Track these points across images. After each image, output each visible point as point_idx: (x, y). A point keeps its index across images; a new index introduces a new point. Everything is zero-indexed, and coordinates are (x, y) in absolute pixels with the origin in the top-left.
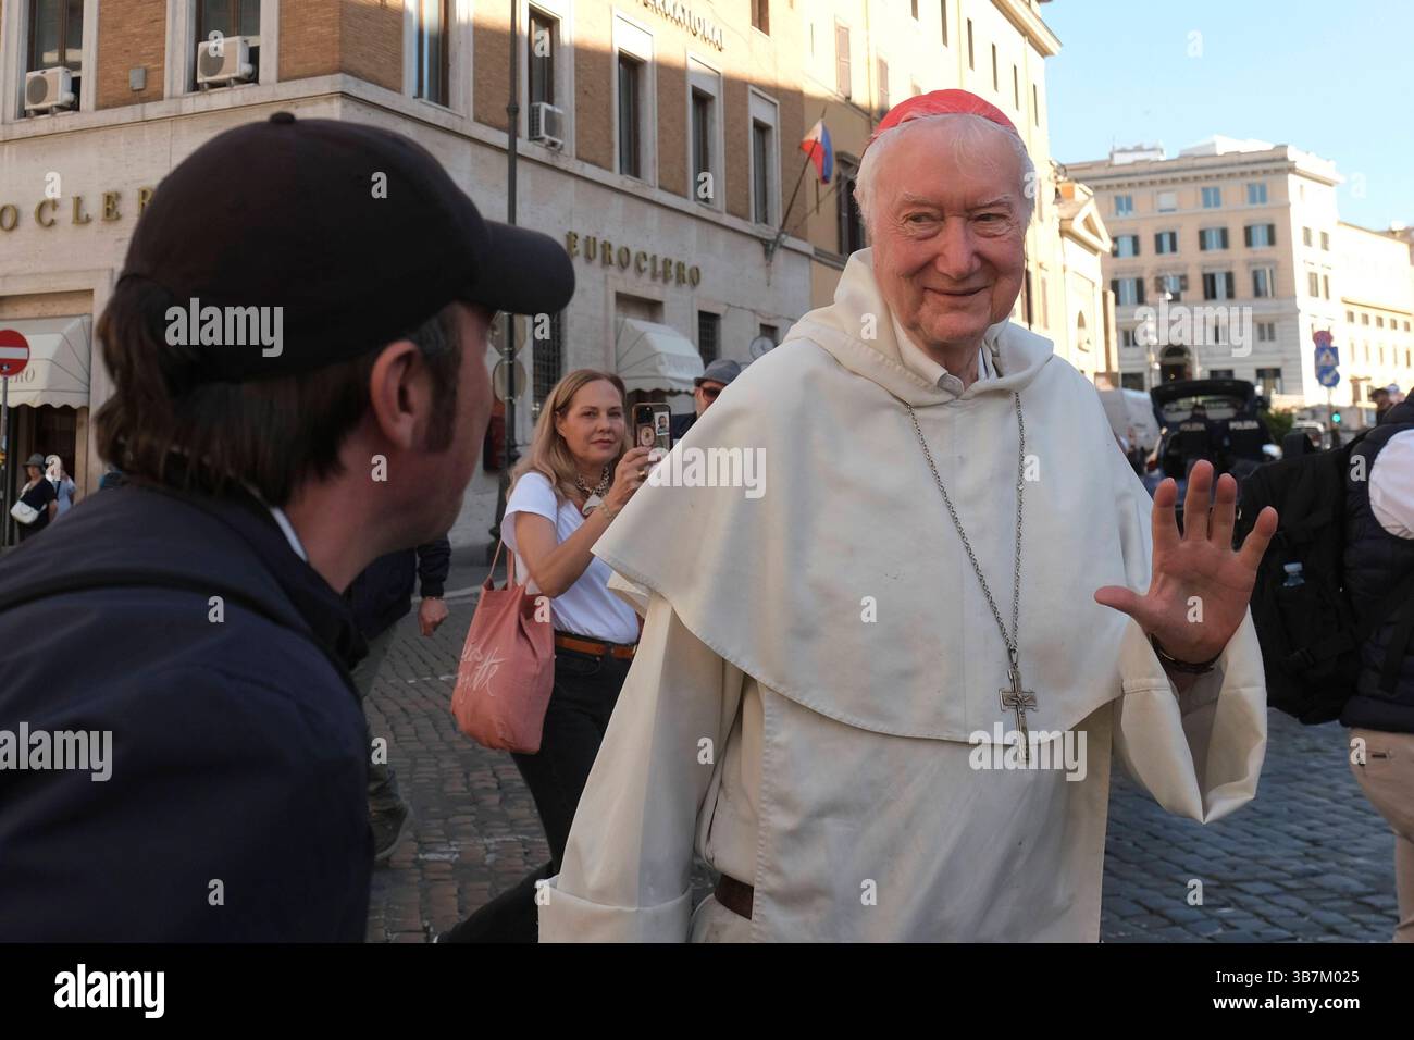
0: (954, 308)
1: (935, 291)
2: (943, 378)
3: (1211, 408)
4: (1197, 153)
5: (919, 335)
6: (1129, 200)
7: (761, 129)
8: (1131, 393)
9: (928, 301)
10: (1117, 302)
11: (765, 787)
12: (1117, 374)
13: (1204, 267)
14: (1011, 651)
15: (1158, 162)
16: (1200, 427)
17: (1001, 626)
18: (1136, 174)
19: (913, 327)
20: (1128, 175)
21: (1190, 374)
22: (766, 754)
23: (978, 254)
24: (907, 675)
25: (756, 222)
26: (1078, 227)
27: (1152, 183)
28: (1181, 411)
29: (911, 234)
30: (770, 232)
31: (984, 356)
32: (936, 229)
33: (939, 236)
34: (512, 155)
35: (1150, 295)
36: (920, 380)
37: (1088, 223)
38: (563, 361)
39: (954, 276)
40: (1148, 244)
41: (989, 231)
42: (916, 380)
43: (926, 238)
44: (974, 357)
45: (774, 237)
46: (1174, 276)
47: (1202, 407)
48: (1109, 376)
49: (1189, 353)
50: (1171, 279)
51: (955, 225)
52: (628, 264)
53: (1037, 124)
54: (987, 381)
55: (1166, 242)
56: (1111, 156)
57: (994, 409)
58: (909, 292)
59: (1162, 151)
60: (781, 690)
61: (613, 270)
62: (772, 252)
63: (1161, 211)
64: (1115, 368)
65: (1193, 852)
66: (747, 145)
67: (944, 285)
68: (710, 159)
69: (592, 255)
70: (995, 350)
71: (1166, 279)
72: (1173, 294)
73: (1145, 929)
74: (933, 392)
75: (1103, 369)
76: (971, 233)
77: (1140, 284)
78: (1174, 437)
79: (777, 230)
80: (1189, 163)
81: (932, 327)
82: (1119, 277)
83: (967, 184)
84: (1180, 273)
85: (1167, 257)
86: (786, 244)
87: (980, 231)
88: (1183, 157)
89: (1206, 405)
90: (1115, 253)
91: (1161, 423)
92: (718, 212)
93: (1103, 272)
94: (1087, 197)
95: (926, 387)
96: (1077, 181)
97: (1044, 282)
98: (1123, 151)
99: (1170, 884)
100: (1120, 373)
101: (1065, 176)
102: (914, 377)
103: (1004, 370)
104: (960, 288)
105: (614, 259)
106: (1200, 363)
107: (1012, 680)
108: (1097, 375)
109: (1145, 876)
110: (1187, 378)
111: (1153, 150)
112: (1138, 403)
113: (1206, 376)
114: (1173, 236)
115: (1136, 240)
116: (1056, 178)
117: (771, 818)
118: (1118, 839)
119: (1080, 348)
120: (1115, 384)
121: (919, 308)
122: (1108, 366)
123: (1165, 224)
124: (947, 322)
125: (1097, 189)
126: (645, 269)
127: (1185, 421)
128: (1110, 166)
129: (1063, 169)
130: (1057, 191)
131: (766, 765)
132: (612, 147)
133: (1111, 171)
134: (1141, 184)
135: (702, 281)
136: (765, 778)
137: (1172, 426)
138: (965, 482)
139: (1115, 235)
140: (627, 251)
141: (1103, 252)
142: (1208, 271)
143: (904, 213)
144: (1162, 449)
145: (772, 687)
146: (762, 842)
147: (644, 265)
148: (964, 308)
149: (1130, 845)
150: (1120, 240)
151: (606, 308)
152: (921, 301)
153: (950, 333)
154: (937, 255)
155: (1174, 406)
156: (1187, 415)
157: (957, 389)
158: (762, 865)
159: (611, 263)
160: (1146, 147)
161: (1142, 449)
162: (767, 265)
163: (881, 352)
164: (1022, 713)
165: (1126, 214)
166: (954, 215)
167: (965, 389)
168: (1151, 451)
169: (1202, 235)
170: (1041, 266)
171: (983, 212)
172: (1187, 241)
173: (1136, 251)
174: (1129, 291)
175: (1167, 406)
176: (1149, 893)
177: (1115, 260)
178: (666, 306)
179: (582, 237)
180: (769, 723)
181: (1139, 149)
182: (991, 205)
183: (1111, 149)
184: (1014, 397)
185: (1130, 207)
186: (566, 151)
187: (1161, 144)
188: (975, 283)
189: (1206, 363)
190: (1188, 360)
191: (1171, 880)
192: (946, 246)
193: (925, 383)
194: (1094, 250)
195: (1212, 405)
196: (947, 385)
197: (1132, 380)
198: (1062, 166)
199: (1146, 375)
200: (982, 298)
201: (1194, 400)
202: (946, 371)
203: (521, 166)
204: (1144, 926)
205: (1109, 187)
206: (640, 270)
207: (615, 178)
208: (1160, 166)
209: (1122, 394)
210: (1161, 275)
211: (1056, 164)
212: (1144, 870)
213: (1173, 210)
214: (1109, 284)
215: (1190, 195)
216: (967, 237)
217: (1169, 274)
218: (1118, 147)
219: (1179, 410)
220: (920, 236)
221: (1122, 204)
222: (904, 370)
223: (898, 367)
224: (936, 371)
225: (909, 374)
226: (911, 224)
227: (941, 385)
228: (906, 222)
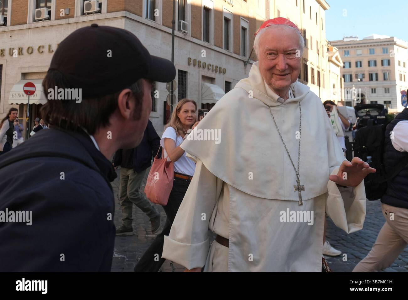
0: (281, 79)
1: (276, 74)
2: (279, 98)
3: (371, 112)
4: (368, 39)
5: (271, 87)
6: (348, 52)
7: (244, 29)
8: (348, 107)
9: (274, 77)
10: (344, 81)
11: (230, 213)
12: (344, 102)
13: (369, 71)
14: (297, 175)
15: (357, 41)
16: (369, 117)
17: (294, 168)
18: (350, 44)
19: (270, 84)
20: (348, 45)
21: (365, 102)
22: (231, 204)
23: (287, 64)
25: (242, 56)
26: (334, 59)
27: (355, 47)
29: (269, 58)
30: (246, 59)
31: (290, 92)
32: (276, 57)
33: (277, 59)
34: (173, 35)
35: (354, 79)
36: (272, 99)
37: (337, 58)
38: (187, 95)
39: (281, 71)
40: (353, 65)
41: (291, 57)
42: (271, 99)
43: (273, 60)
44: (287, 92)
45: (247, 61)
46: (361, 74)
47: (368, 112)
48: (342, 102)
49: (365, 96)
50: (360, 75)
51: (281, 56)
52: (205, 67)
53: (322, 30)
54: (291, 99)
55: (359, 64)
56: (343, 39)
57: (293, 106)
58: (268, 75)
59: (358, 38)
60: (234, 186)
61: (201, 69)
62: (246, 64)
63: (357, 55)
64: (343, 100)
65: (368, 240)
66: (240, 34)
67: (278, 73)
68: (229, 38)
69: (195, 64)
70: (293, 90)
71: (358, 75)
72: (360, 79)
73: (355, 262)
74: (276, 102)
75: (340, 100)
76: (285, 58)
77: (351, 76)
78: (361, 120)
79: (248, 58)
80: (366, 41)
81: (275, 84)
82: (345, 74)
83: (285, 44)
84: (363, 73)
85: (359, 69)
86: (250, 62)
87: (288, 58)
88: (364, 40)
89: (370, 111)
90: (344, 67)
91: (357, 116)
92: (231, 53)
93: (341, 72)
94: (336, 51)
95: (273, 101)
96: (334, 46)
97: (324, 75)
98: (347, 38)
99: (361, 249)
100: (345, 101)
101: (330, 44)
102: (270, 98)
103: (296, 95)
104: (282, 74)
105: (202, 66)
106: (368, 99)
107: (298, 183)
108: (338, 102)
109: (355, 247)
111: (355, 37)
112: (350, 110)
113: (370, 103)
114: (361, 62)
115: (350, 63)
116: (328, 45)
117: (233, 222)
118: (346, 236)
119: (334, 94)
120: (343, 105)
121: (271, 79)
123: (358, 59)
124: (279, 83)
125: (339, 48)
126: (210, 69)
127: (364, 116)
128: (343, 42)
129: (329, 43)
130: (328, 49)
131: (231, 207)
132: (201, 33)
133: (343, 43)
134: (352, 47)
135: (226, 73)
136: (231, 210)
137: (361, 117)
138: (285, 127)
139: (344, 62)
140: (205, 63)
141: (341, 67)
142: (370, 73)
143: (267, 53)
144: (357, 123)
145: (231, 185)
146: (230, 229)
147: (210, 67)
148: (284, 79)
149: (350, 238)
150: (346, 63)
151: (199, 79)
152: (272, 77)
153: (280, 86)
154: (276, 64)
156: (365, 114)
157: (282, 101)
159: (200, 67)
160: (353, 37)
162: (245, 68)
163: (261, 91)
164: (300, 192)
165: (347, 56)
166: (281, 53)
167: (285, 101)
168: (354, 124)
169: (369, 62)
170: (323, 70)
171: (289, 52)
172: (365, 64)
173: (350, 67)
174: (348, 78)
175: (359, 111)
176: (356, 252)
177: (344, 69)
178: (216, 80)
179: (192, 59)
180: (231, 195)
181: (351, 37)
182: (291, 50)
183: (343, 37)
184: (298, 103)
185: (348, 54)
186: (188, 34)
187: (358, 36)
188: (287, 72)
189: (369, 99)
190: (365, 98)
191: (362, 248)
192: (278, 62)
193: (273, 100)
194: (338, 66)
195: (372, 111)
196: (280, 100)
197: (348, 103)
198: (330, 42)
199: (352, 102)
200: (289, 76)
201: (366, 110)
202: (279, 97)
203: (176, 39)
204: (354, 261)
205: (343, 48)
206: (209, 69)
207: (202, 42)
208: (358, 42)
209: (346, 108)
210: (357, 73)
211: (328, 41)
212: (354, 245)
213: (361, 55)
214: (342, 76)
215: (366, 51)
216: (284, 59)
217: (359, 73)
218: (345, 37)
219: (362, 112)
220: (271, 59)
221: (347, 53)
222: (267, 96)
223: (266, 96)
224: (277, 97)
225: (269, 97)
226: (269, 56)
227: (278, 100)
228: (267, 55)
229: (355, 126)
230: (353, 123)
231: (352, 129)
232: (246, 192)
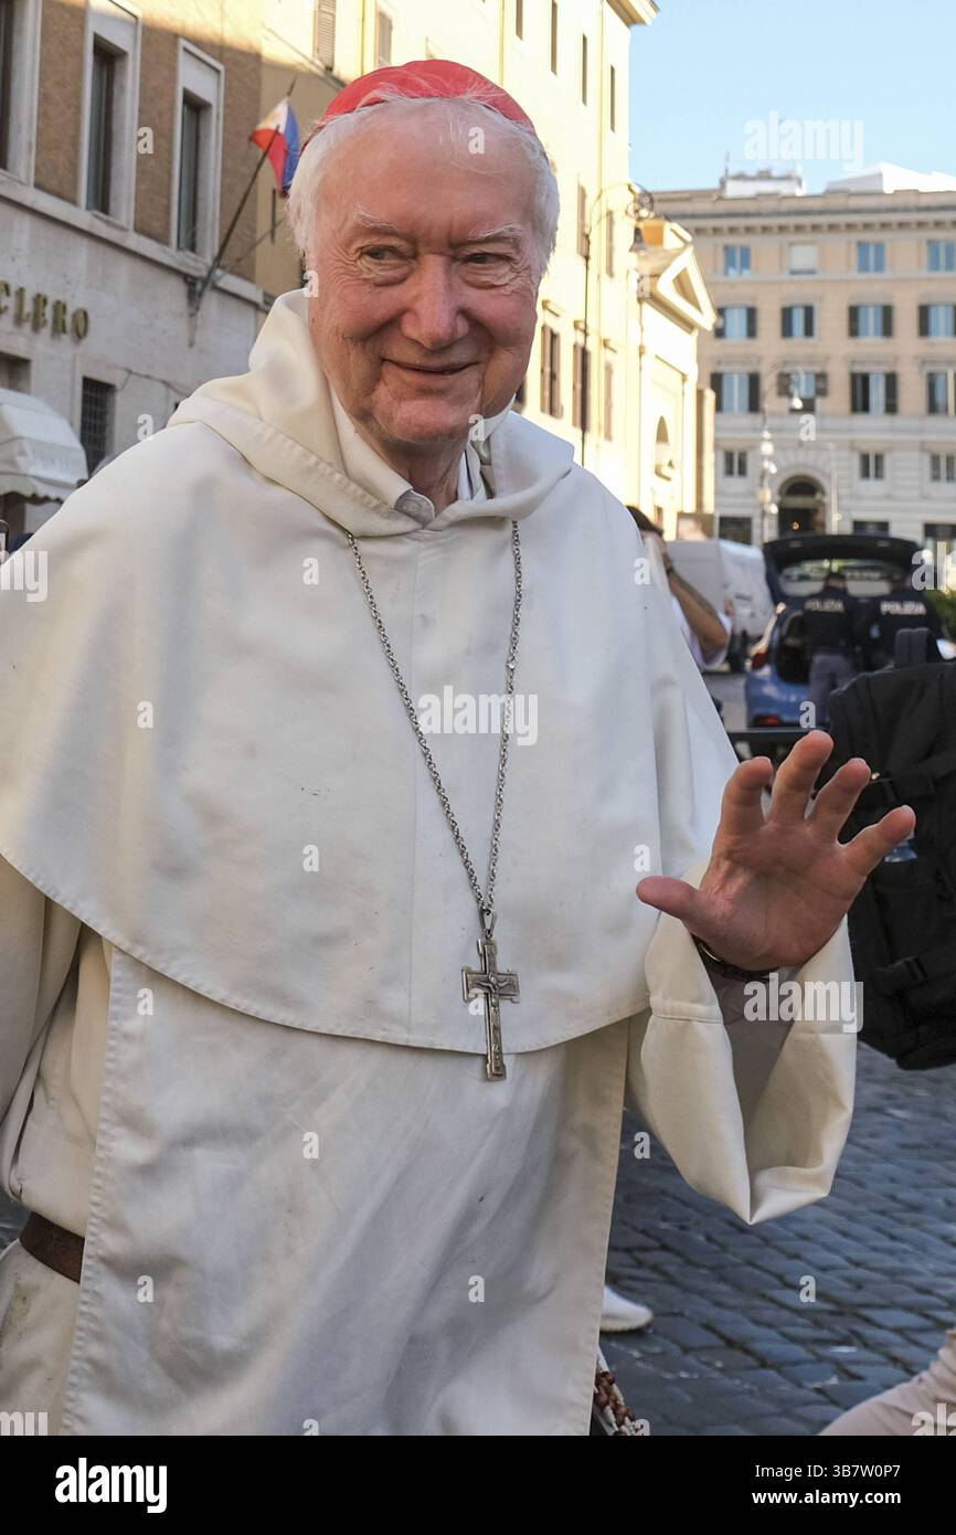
0: (424, 392)
1: (398, 364)
2: (405, 497)
3: (852, 578)
4: (853, 188)
5: (371, 432)
6: (746, 253)
7: (195, 107)
8: (731, 548)
9: (388, 378)
10: (719, 407)
11: (106, 1098)
12: (711, 517)
13: (853, 362)
14: (483, 912)
15: (794, 197)
16: (838, 606)
17: (471, 875)
18: (758, 214)
19: (363, 416)
20: (747, 215)
21: (823, 525)
22: (111, 1049)
23: (464, 313)
24: (325, 940)
25: (179, 248)
26: (666, 288)
27: (782, 229)
28: (808, 579)
29: (366, 276)
30: (198, 264)
31: (466, 468)
32: (405, 270)
33: (409, 281)
35: (771, 401)
36: (369, 496)
37: (682, 284)
39: (428, 345)
40: (769, 323)
41: (484, 279)
42: (363, 497)
43: (388, 284)
44: (454, 463)
45: (204, 273)
46: (807, 373)
47: (839, 576)
48: (701, 519)
49: (823, 493)
50: (803, 377)
51: (433, 269)
53: (613, 128)
54: (471, 503)
55: (799, 320)
56: (723, 183)
58: (359, 365)
59: (799, 182)
60: (138, 953)
62: (200, 295)
63: (793, 272)
64: (709, 507)
65: (797, 1257)
66: (171, 130)
67: (412, 356)
68: (115, 148)
70: (484, 454)
71: (793, 377)
72: (803, 400)
73: (721, 1370)
74: (389, 516)
75: (690, 508)
76: (457, 281)
77: (754, 381)
78: (794, 620)
79: (209, 261)
80: (839, 202)
81: (390, 419)
82: (722, 369)
83: (455, 206)
84: (818, 369)
85: (799, 344)
86: (221, 284)
87: (470, 278)
88: (831, 192)
89: (848, 574)
90: (719, 333)
91: (777, 596)
92: (122, 229)
93: (699, 359)
94: (681, 244)
95: (377, 507)
96: (668, 218)
97: (609, 369)
98: (741, 177)
99: (758, 1302)
100: (717, 515)
101: (651, 209)
102: (360, 492)
103: (498, 485)
104: (436, 362)
106: (840, 509)
107: (483, 956)
108: (682, 516)
109: (722, 1287)
110: (818, 530)
111: (787, 178)
112: (741, 563)
113: (848, 529)
114: (809, 312)
115: (752, 314)
116: (637, 211)
117: (114, 1145)
118: (683, 1228)
119: (658, 473)
120: (708, 532)
121: (373, 390)
122: (700, 504)
123: (798, 293)
124: (414, 413)
125: (698, 232)
127: (813, 596)
128: (720, 198)
129: (647, 199)
130: (637, 231)
131: (110, 1065)
133: (721, 207)
134: (765, 229)
135: (91, 333)
136: (108, 1084)
137: (795, 602)
138: (428, 653)
139: (722, 304)
141: (702, 331)
142: (859, 369)
143: (358, 244)
144: (776, 636)
145: (124, 947)
146: (98, 1182)
148: (440, 393)
149: (701, 1238)
150: (728, 313)
152: (376, 378)
153: (417, 430)
154: (403, 312)
155: (795, 572)
156: (816, 587)
157: (424, 514)
158: (97, 1217)
160: (775, 173)
161: (744, 634)
162: (192, 315)
163: (312, 453)
164: (496, 1005)
165: (741, 272)
166: (434, 253)
167: (438, 512)
168: (760, 638)
169: (854, 313)
170: (605, 344)
171: (476, 250)
172: (831, 320)
173: (752, 332)
174: (737, 392)
175: (787, 571)
176: (728, 1315)
177: (718, 343)
178: (34, 366)
180: (117, 1002)
181: (765, 176)
182: (488, 240)
183: (721, 174)
184: (509, 529)
185: (746, 263)
187: (799, 171)
188: (459, 355)
189: (848, 510)
190: (822, 504)
191: (763, 1296)
192: (416, 298)
193: (375, 502)
194: (688, 325)
195: (857, 574)
196: (411, 507)
197: (735, 528)
198: (646, 193)
199: (756, 522)
200: (469, 379)
201: (826, 564)
202: (409, 487)
204: (719, 1364)
205: (716, 230)
208: (794, 205)
209: (718, 547)
210: (787, 370)
211: (637, 190)
212: (722, 1279)
213: (811, 272)
214: (707, 379)
215: (841, 249)
216: (449, 287)
217: (800, 369)
218: (732, 172)
219: (804, 578)
220: (379, 280)
221: (737, 258)
222: (346, 480)
223: (338, 476)
224: (394, 485)
225: (353, 486)
226: (367, 262)
227: (400, 507)
228: (359, 258)
229: (761, 647)
230: (752, 632)
231: (748, 664)
232: (203, 991)
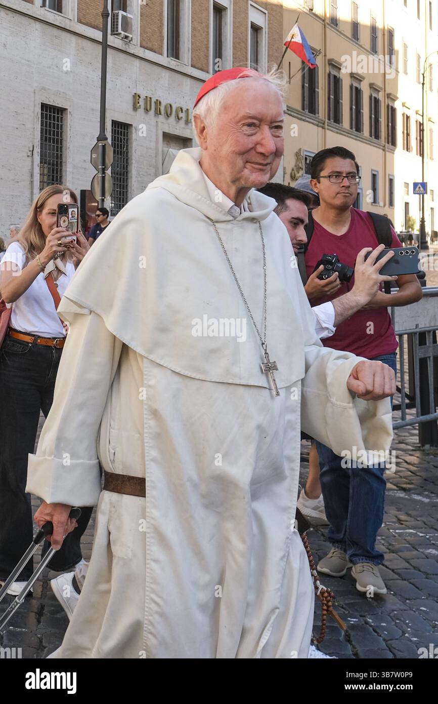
0: (261, 170)
1: (251, 163)
2: (232, 207)
7: (256, 29)
9: (248, 167)
14: (263, 344)
17: (257, 331)
24: (213, 351)
29: (245, 133)
32: (256, 131)
36: (219, 208)
38: (129, 175)
39: (267, 154)
41: (277, 134)
42: (216, 208)
43: (252, 135)
51: (267, 129)
52: (171, 114)
60: (151, 357)
61: (161, 118)
66: (246, 40)
69: (148, 108)
74: (225, 214)
81: (249, 179)
105: (163, 111)
107: (265, 358)
121: (243, 171)
126: (181, 118)
132: (163, 40)
140: (171, 105)
147: (181, 115)
151: (157, 142)
152: (244, 167)
154: (257, 144)
157: (236, 214)
159: (160, 114)
163: (200, 194)
164: (272, 373)
166: (267, 125)
167: (240, 215)
171: (277, 124)
179: (143, 97)
184: (258, 224)
186: (134, 42)
196: (233, 211)
202: (233, 204)
203: (109, 51)
206: (178, 118)
207: (164, 59)
220: (249, 134)
222: (211, 204)
223: (208, 202)
224: (229, 204)
226: (246, 128)
228: (242, 127)
232: (173, 369)
